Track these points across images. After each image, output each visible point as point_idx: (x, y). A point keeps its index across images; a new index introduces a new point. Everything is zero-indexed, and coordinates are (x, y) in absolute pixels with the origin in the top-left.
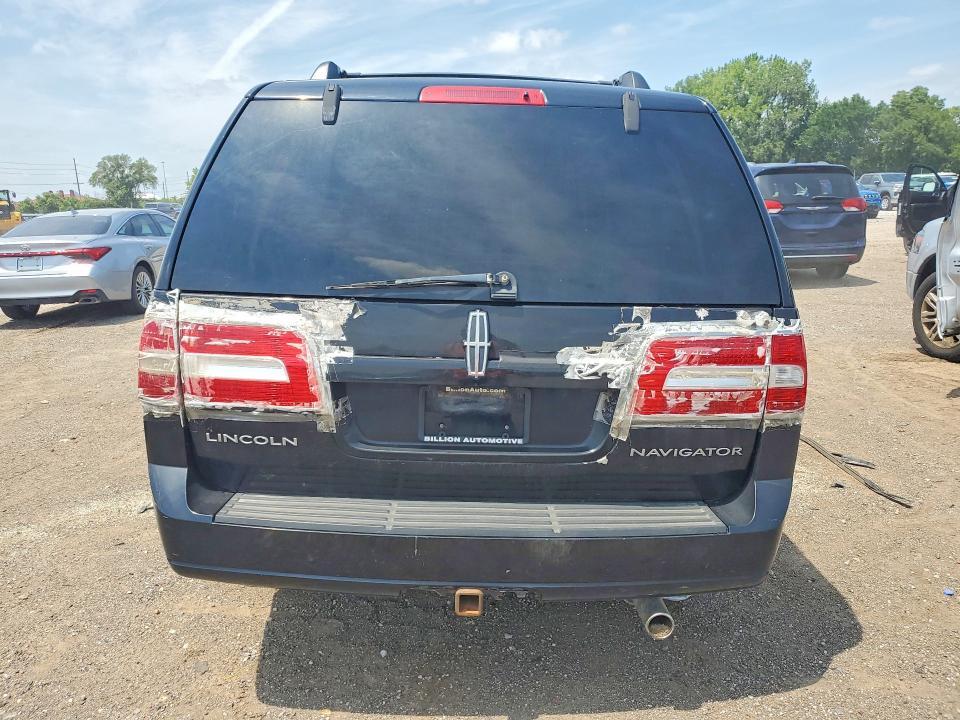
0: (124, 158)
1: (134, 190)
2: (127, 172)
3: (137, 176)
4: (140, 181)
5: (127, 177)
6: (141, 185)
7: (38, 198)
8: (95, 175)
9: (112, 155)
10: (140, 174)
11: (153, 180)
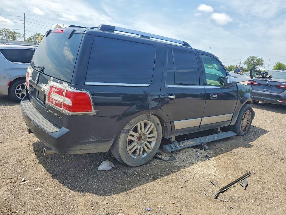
0: (255, 57)
1: (255, 67)
2: (255, 61)
3: (258, 63)
4: (258, 64)
5: (255, 63)
6: (258, 66)
7: (229, 66)
8: (246, 61)
9: (252, 56)
10: (259, 62)
11: (262, 64)
